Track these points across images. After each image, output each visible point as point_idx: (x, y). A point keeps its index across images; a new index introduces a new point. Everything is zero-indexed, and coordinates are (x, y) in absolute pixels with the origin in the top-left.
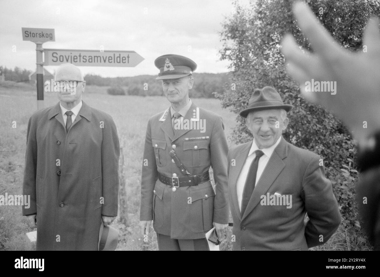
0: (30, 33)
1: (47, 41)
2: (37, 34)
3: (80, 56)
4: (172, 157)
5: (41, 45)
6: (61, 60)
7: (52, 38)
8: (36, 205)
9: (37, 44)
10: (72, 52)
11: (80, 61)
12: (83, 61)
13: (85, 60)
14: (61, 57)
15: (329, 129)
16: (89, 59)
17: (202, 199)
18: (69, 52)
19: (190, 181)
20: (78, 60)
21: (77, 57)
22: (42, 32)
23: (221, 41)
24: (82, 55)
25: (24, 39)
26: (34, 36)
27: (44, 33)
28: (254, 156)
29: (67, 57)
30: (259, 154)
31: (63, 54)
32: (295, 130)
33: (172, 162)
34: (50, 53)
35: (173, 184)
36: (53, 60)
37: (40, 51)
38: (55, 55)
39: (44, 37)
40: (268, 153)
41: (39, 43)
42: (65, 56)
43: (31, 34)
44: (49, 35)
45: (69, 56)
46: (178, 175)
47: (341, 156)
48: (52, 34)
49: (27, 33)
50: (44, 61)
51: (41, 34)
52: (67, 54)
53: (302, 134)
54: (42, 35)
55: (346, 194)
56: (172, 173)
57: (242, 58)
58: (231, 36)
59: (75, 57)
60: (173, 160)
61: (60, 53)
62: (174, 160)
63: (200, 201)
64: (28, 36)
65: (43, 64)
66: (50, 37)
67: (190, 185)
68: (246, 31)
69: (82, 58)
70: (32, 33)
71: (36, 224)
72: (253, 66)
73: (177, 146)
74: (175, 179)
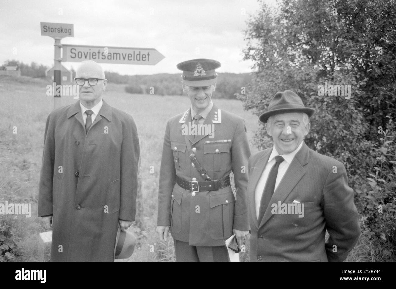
0: (49, 28)
1: (66, 36)
2: (55, 29)
3: (99, 53)
4: (193, 161)
5: (59, 40)
6: (80, 56)
7: (71, 33)
8: (52, 206)
9: (56, 40)
10: (91, 48)
11: (99, 58)
12: (102, 58)
13: (104, 57)
14: (80, 54)
15: (356, 135)
16: (108, 56)
17: (222, 205)
18: (88, 49)
19: (210, 186)
20: (97, 56)
21: (96, 54)
22: (61, 27)
23: (244, 40)
24: (101, 52)
25: (42, 34)
26: (52, 31)
27: (64, 28)
28: (274, 162)
29: (86, 54)
30: (280, 160)
31: (82, 50)
32: (320, 135)
33: (191, 165)
34: (69, 49)
35: (193, 189)
36: (71, 56)
37: (58, 47)
38: (73, 51)
39: (63, 32)
40: (289, 159)
41: (58, 38)
42: (84, 52)
43: (50, 29)
44: (67, 30)
45: (87, 53)
46: (197, 180)
47: (368, 164)
48: (71, 29)
49: (45, 27)
50: (62, 57)
51: (59, 29)
52: (86, 50)
53: (327, 140)
54: (60, 30)
55: (371, 204)
56: (191, 177)
57: (266, 58)
58: (256, 35)
59: (94, 54)
60: (193, 164)
61: (78, 49)
62: (195, 164)
63: (220, 207)
64: (46, 31)
65: (61, 60)
66: (69, 32)
67: (210, 190)
68: (272, 30)
69: (100, 54)
70: (50, 27)
71: (51, 226)
72: (278, 67)
73: (198, 149)
74: (195, 184)
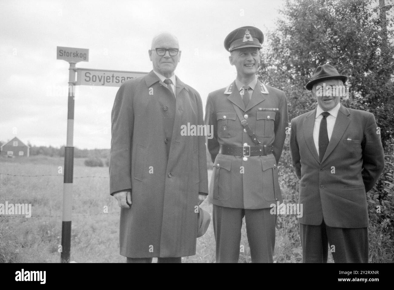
0: (65, 52)
1: (81, 60)
2: (71, 53)
3: (113, 77)
4: (243, 127)
5: (75, 64)
6: (94, 80)
7: (86, 58)
9: (71, 64)
10: (105, 72)
11: (113, 82)
12: (116, 82)
13: (117, 81)
14: (94, 77)
16: (122, 80)
17: (272, 168)
18: (103, 72)
19: (261, 150)
20: (111, 80)
21: (110, 78)
22: (77, 52)
24: (115, 76)
25: (58, 58)
26: (68, 55)
27: (79, 52)
29: (100, 78)
31: (97, 74)
33: (243, 131)
34: (83, 73)
35: (244, 153)
36: (85, 80)
37: (73, 70)
38: (88, 75)
39: (78, 57)
41: (72, 62)
42: (98, 76)
43: (66, 54)
44: (82, 55)
45: (102, 76)
46: (249, 144)
48: (86, 54)
49: (61, 52)
50: (76, 80)
51: (75, 53)
52: (100, 74)
54: (76, 55)
56: (243, 143)
59: (108, 78)
60: (245, 130)
61: (93, 73)
63: (271, 170)
64: (62, 55)
65: (76, 83)
66: (84, 57)
67: (260, 154)
69: (114, 78)
70: (66, 52)
74: (247, 148)
